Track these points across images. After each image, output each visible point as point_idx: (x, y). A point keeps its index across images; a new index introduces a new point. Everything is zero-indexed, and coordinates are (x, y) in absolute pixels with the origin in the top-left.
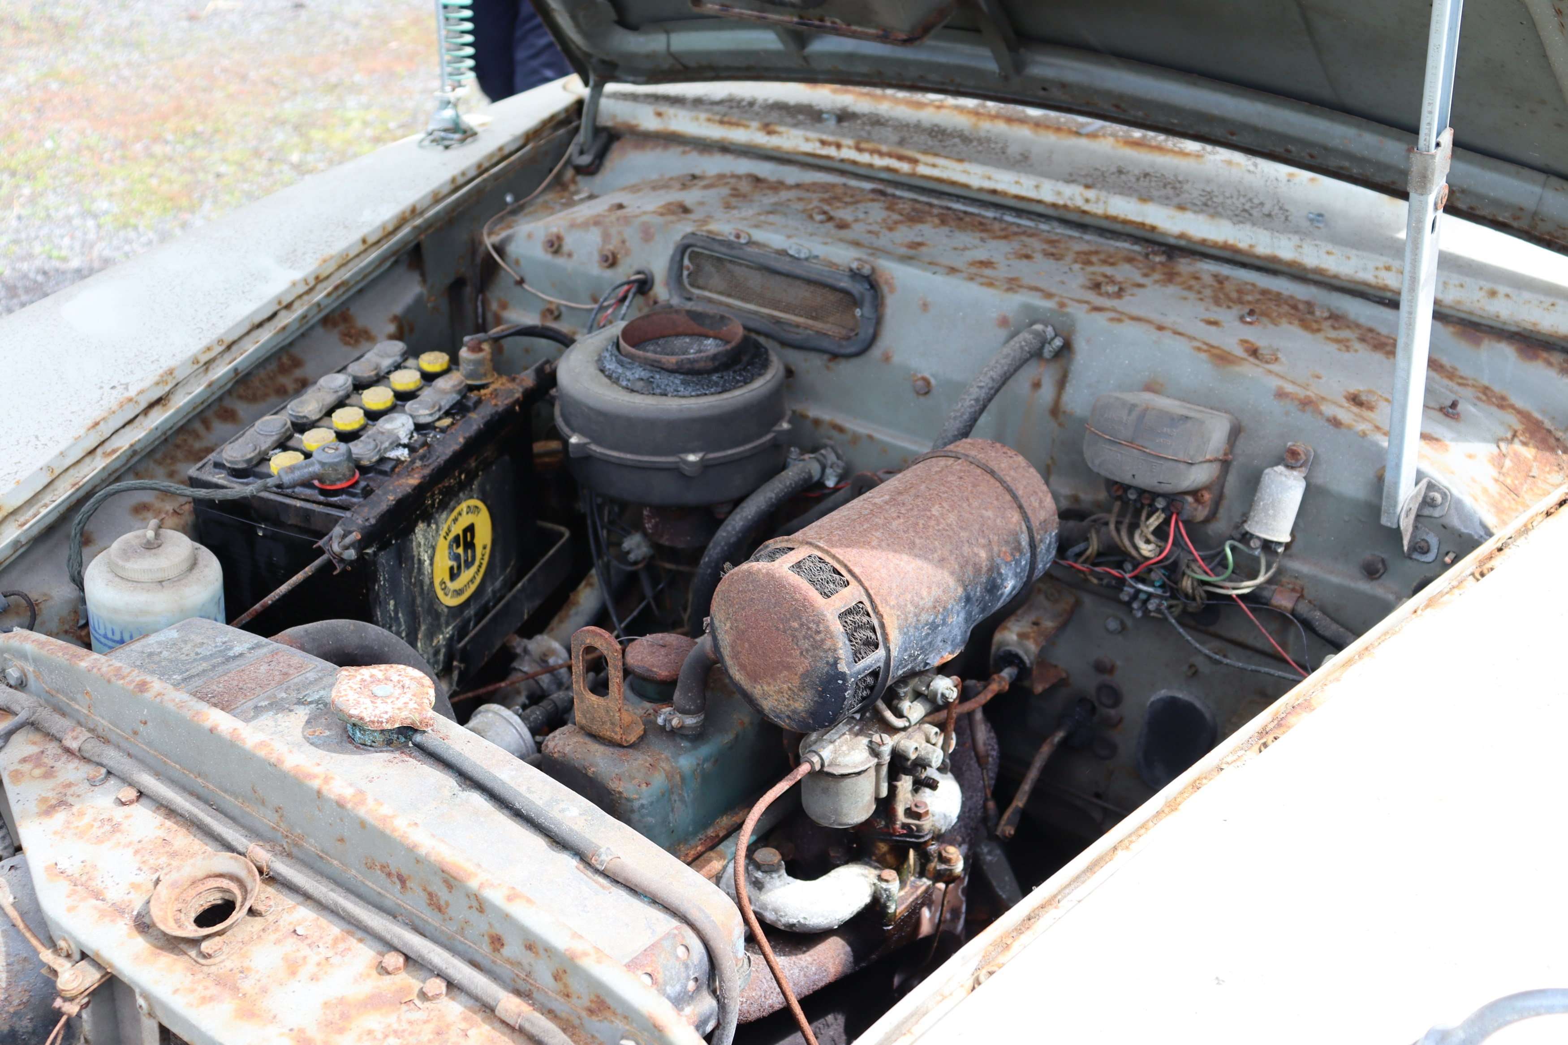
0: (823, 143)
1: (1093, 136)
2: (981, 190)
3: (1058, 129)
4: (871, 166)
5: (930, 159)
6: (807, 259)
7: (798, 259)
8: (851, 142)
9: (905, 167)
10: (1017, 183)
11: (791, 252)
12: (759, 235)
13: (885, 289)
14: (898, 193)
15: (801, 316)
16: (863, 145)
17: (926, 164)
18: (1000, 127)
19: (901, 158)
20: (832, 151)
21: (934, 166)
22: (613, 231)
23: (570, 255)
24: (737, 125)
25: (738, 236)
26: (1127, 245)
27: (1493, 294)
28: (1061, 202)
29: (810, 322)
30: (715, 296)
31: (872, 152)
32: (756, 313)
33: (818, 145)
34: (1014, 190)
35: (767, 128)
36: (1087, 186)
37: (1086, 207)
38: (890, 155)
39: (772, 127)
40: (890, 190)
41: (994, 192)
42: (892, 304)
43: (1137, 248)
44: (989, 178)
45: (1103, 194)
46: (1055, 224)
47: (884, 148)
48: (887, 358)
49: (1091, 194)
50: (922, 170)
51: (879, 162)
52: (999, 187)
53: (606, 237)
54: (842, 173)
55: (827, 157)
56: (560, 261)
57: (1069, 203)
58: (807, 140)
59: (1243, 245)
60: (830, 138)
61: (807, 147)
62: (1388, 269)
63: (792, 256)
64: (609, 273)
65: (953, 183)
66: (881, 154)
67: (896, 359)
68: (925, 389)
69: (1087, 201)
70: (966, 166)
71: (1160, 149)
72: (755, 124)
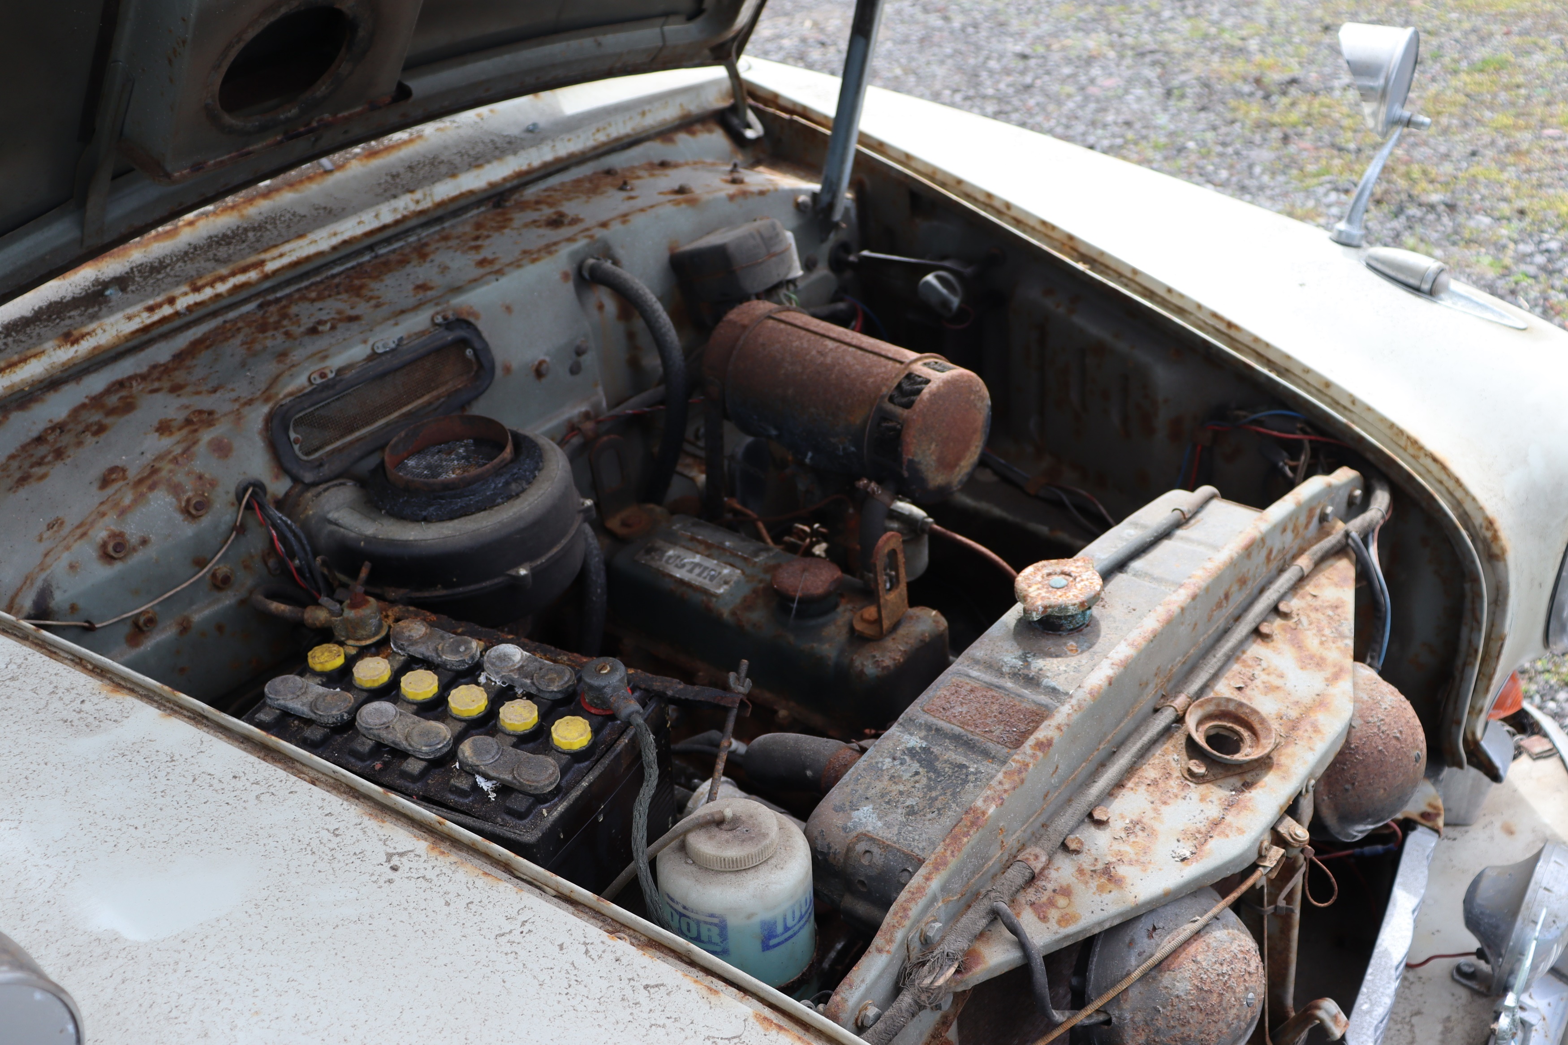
0: (151, 309)
1: (339, 167)
2: (334, 248)
3: (310, 179)
4: (218, 296)
5: (275, 252)
6: (398, 345)
7: (393, 350)
8: (185, 288)
9: (253, 275)
10: (359, 223)
11: (380, 351)
12: (337, 361)
13: (472, 319)
14: (279, 294)
15: (423, 395)
16: (200, 283)
17: (274, 259)
18: (263, 206)
19: (244, 270)
20: (167, 310)
21: (281, 255)
23: (144, 542)
24: (24, 360)
25: (323, 375)
26: (475, 212)
27: (643, 114)
28: (399, 216)
29: (435, 393)
30: (338, 444)
31: (212, 284)
32: (387, 424)
33: (145, 315)
34: (359, 231)
35: (68, 338)
36: (412, 191)
37: (419, 208)
38: (233, 274)
39: (76, 333)
40: (271, 297)
41: (345, 243)
42: (481, 325)
43: (482, 209)
44: (335, 234)
45: (427, 189)
46: (419, 231)
47: (224, 271)
48: (507, 370)
49: (418, 195)
50: (270, 267)
51: (222, 288)
52: (346, 236)
53: (176, 489)
54: (214, 314)
55: (164, 320)
56: (136, 558)
57: (405, 213)
58: (129, 318)
59: (524, 167)
60: (159, 299)
61: (135, 325)
62: (598, 130)
63: (386, 353)
64: (206, 521)
65: (308, 259)
66: (222, 279)
67: (515, 365)
68: (539, 372)
69: (418, 202)
70: (311, 237)
71: (389, 149)
72: (49, 345)
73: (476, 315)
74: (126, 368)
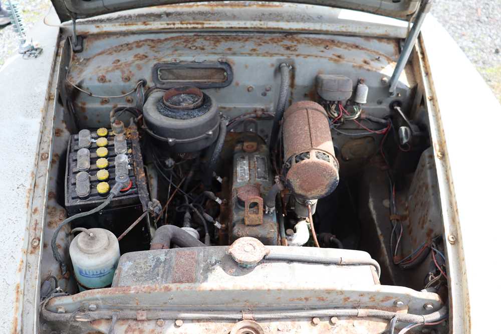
0: (168, 24)
1: (249, 5)
2: (227, 28)
3: (238, 6)
4: (187, 28)
5: (208, 22)
6: (203, 62)
7: (200, 62)
8: (179, 22)
9: (200, 26)
10: (239, 24)
11: (196, 61)
12: (182, 59)
13: (232, 65)
14: (202, 34)
15: (205, 79)
16: (183, 22)
17: (207, 24)
18: (220, 8)
19: (197, 24)
20: (172, 26)
21: (210, 24)
22: (125, 70)
23: (110, 81)
24: (132, 24)
25: (175, 60)
26: (278, 35)
27: (367, 28)
28: (253, 26)
29: (209, 80)
30: (172, 81)
31: (187, 24)
32: (189, 82)
33: (166, 25)
34: (238, 26)
35: (145, 23)
36: (260, 21)
37: (261, 27)
38: (194, 23)
39: (147, 23)
40: (199, 34)
41: (232, 28)
42: (234, 68)
43: (281, 35)
44: (229, 24)
45: (266, 22)
46: (255, 33)
47: (191, 22)
48: (237, 84)
49: (262, 23)
50: (205, 26)
51: (189, 26)
52: (233, 26)
54: (181, 32)
55: (170, 28)
56: (106, 84)
57: (256, 26)
58: (162, 24)
59: (306, 28)
60: (171, 22)
61: (162, 27)
62: (343, 27)
63: (198, 62)
64: (128, 83)
65: (218, 28)
66: (190, 24)
67: (241, 84)
68: (249, 90)
69: (261, 25)
70: (221, 22)
71: (269, 6)
72: (139, 23)
73: (234, 64)
74: (152, 36)
